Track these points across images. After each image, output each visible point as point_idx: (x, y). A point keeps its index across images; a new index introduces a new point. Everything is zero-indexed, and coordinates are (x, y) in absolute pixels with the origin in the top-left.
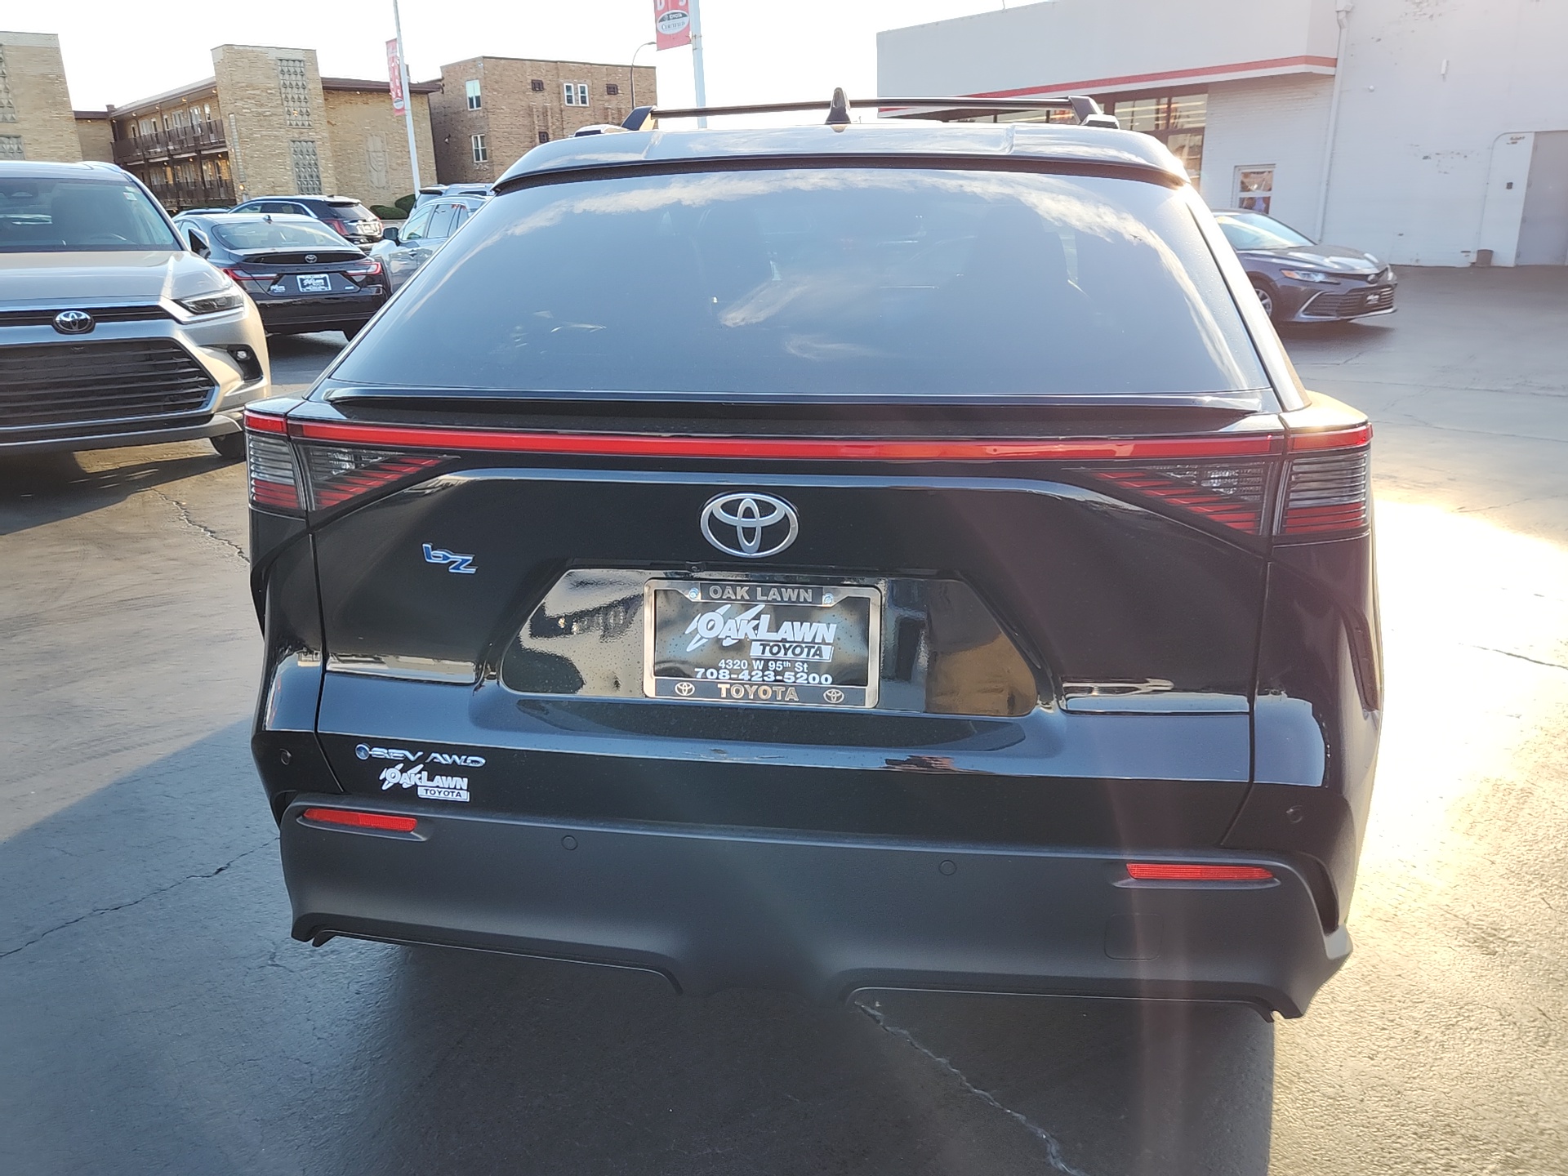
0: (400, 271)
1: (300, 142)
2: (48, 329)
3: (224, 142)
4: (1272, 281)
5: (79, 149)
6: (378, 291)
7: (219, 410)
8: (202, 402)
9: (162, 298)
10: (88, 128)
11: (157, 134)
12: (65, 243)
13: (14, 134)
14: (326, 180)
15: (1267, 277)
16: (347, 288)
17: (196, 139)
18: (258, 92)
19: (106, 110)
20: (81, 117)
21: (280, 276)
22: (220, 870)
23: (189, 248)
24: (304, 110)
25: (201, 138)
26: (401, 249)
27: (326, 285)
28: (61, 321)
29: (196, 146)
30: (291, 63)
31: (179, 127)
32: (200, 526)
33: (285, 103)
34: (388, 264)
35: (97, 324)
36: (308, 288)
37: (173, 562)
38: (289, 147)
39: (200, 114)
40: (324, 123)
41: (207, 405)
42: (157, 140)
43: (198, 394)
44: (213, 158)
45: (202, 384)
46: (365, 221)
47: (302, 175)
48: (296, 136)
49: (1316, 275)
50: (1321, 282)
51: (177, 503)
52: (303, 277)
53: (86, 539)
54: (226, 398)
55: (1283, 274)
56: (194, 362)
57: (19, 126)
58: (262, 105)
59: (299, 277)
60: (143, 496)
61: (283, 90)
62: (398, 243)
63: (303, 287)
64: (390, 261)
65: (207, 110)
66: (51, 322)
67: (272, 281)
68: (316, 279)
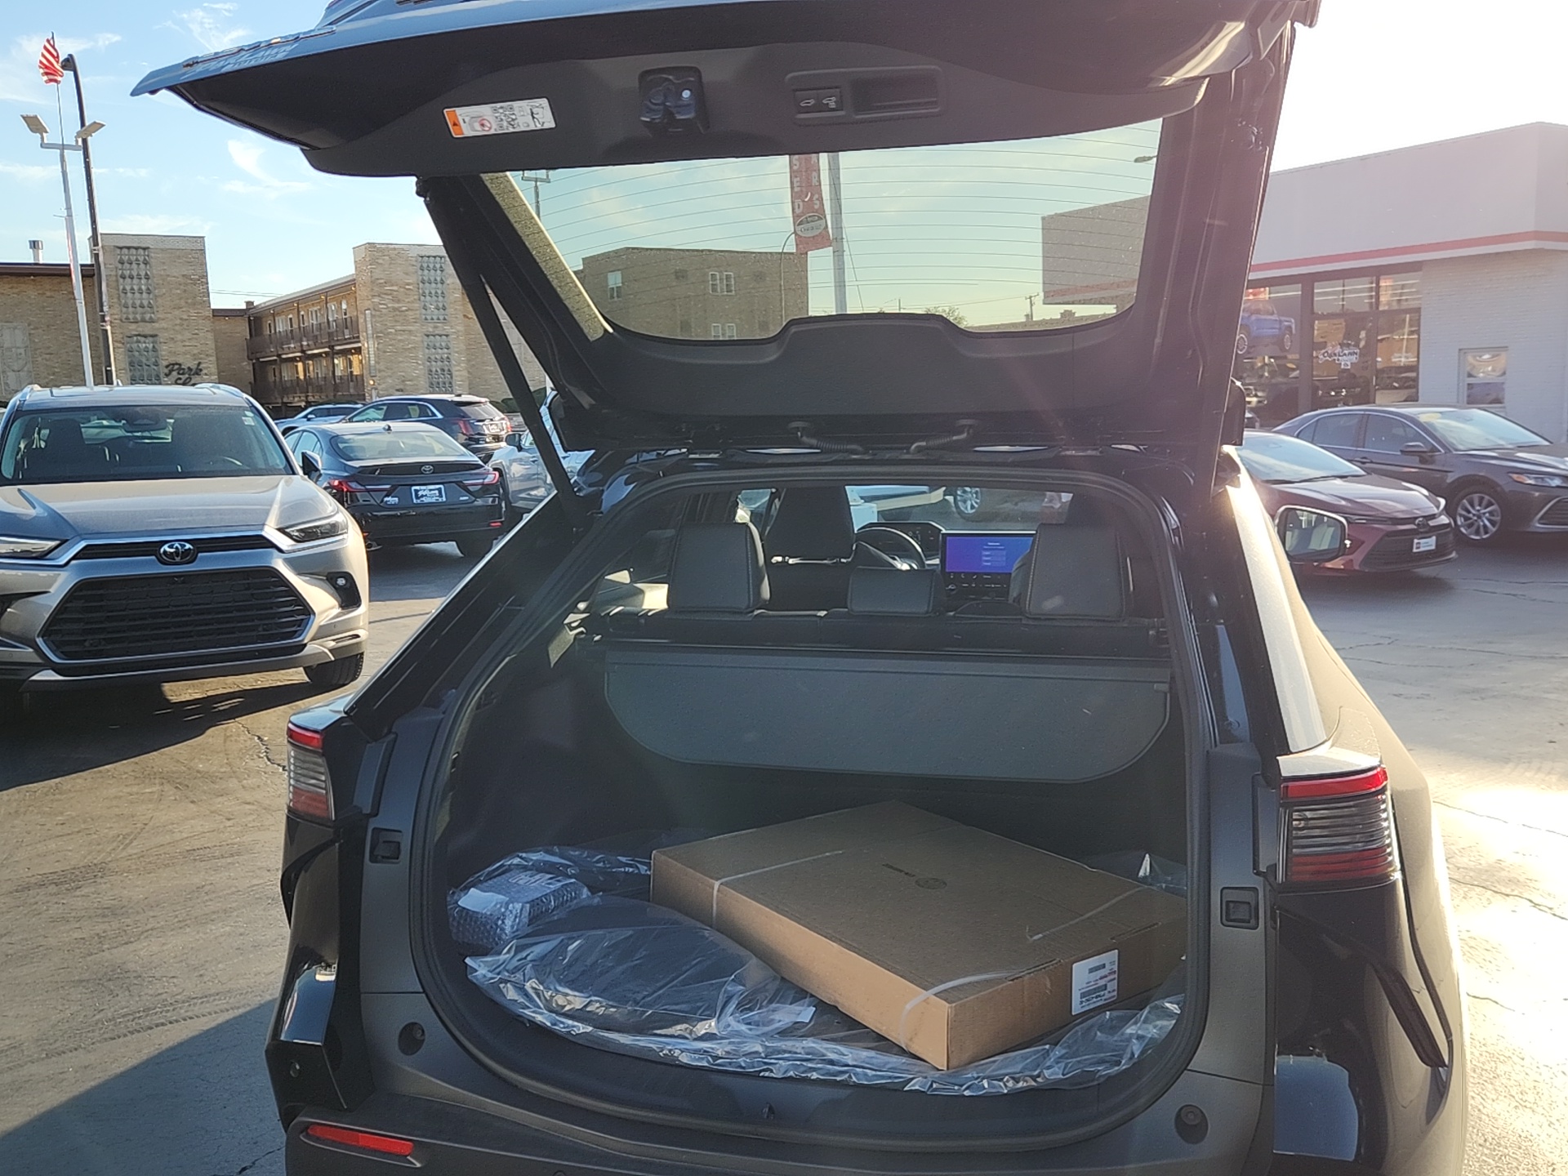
0: (522, 476)
1: (434, 336)
2: (150, 560)
3: (358, 337)
4: (1499, 485)
5: (213, 347)
6: (493, 501)
7: (313, 639)
8: (296, 631)
9: (266, 528)
10: (224, 325)
11: (292, 331)
12: (180, 470)
13: (151, 333)
14: (457, 373)
15: (1493, 481)
16: (461, 498)
17: (330, 335)
18: (395, 288)
19: (244, 307)
20: (220, 314)
21: (394, 488)
22: (244, 1169)
23: (300, 472)
24: (441, 305)
25: (335, 334)
26: (522, 454)
27: (441, 496)
28: (165, 552)
29: (329, 342)
30: (432, 259)
31: (315, 322)
32: (279, 765)
33: (422, 298)
34: (509, 468)
35: (200, 555)
36: (423, 499)
37: (248, 807)
38: (423, 342)
39: (335, 312)
40: (460, 316)
41: (300, 635)
42: (291, 336)
43: (292, 624)
44: (345, 353)
45: (298, 612)
46: (492, 420)
47: (434, 370)
48: (431, 330)
49: (1552, 480)
50: (1558, 487)
51: (259, 738)
52: (417, 488)
53: (166, 778)
54: (321, 627)
55: (1511, 477)
56: (292, 591)
57: (156, 325)
58: (399, 301)
59: (414, 488)
60: (226, 730)
61: (421, 285)
62: (520, 449)
63: (417, 497)
64: (511, 465)
65: (344, 306)
66: (156, 553)
67: (385, 493)
68: (430, 490)
